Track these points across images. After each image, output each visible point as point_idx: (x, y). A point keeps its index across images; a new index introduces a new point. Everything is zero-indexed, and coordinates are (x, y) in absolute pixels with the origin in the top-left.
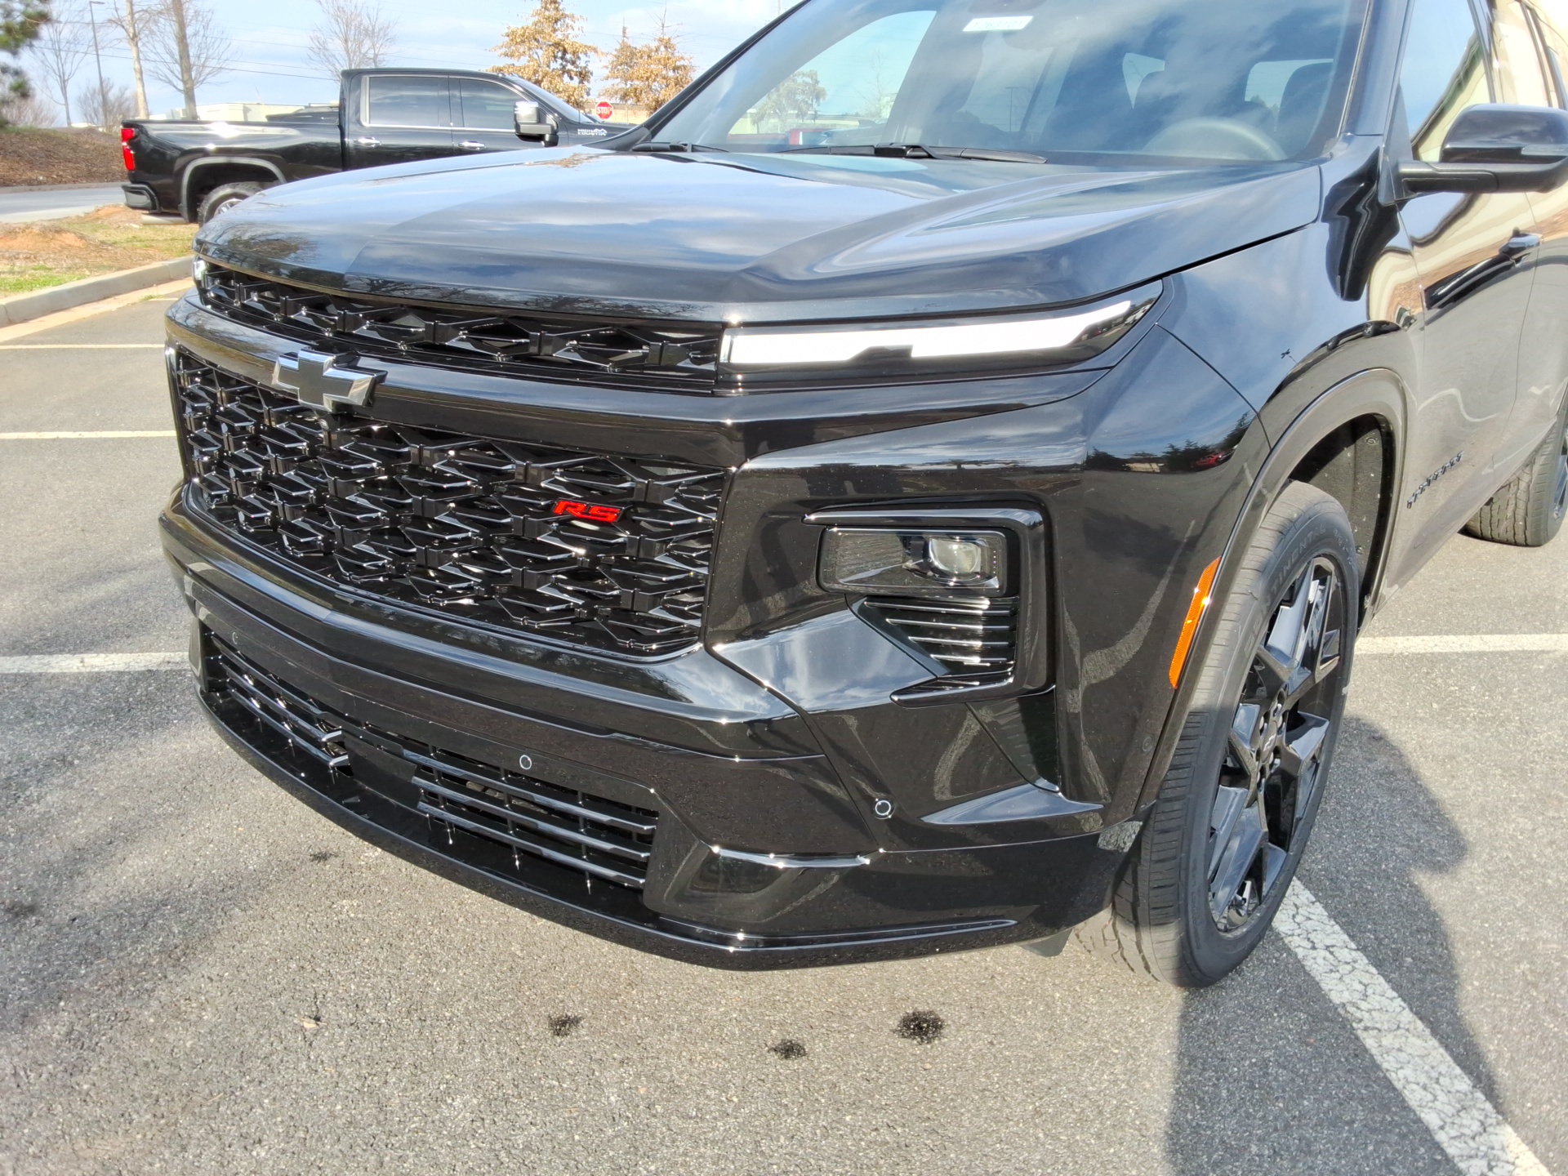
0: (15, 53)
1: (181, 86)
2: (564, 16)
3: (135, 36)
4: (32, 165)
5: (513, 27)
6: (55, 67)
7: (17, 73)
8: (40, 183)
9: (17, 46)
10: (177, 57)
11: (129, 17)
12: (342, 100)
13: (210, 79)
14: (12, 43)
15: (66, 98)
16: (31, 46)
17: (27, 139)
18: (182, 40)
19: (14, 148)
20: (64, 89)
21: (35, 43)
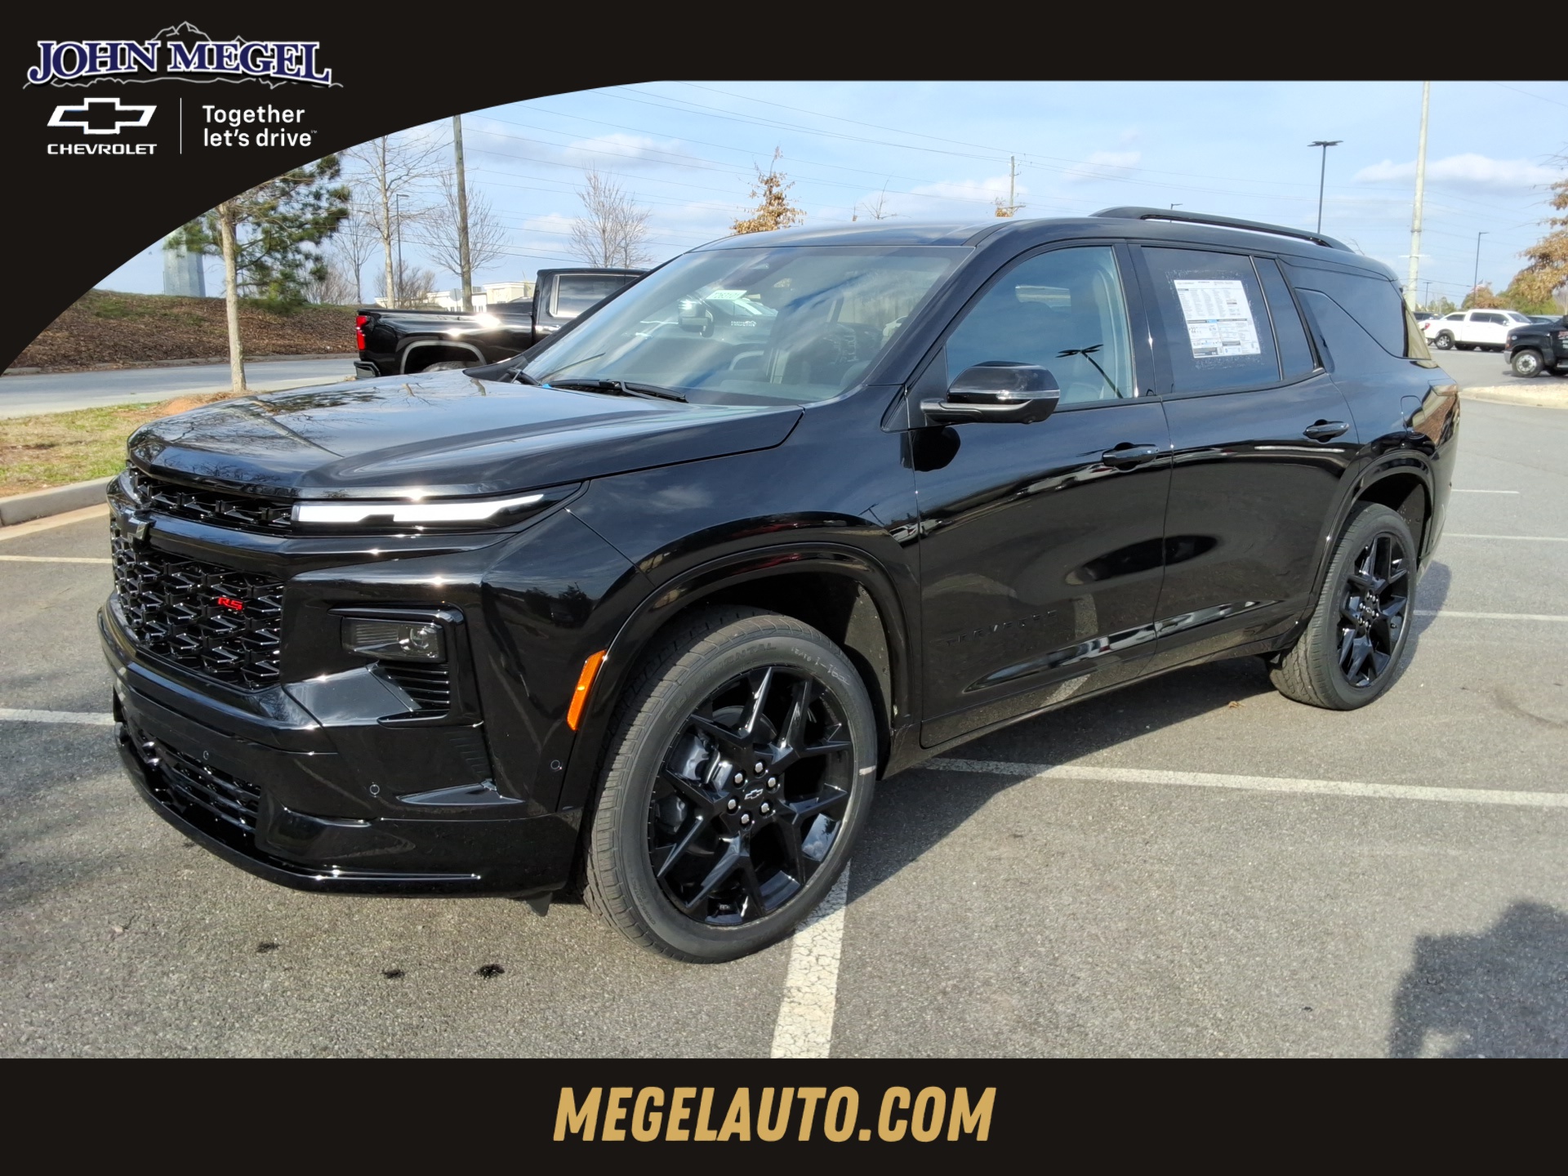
0: (317, 243)
1: (459, 270)
2: (786, 210)
3: (388, 236)
4: (322, 336)
5: (741, 220)
6: (352, 253)
7: (318, 259)
8: (327, 352)
9: (320, 237)
10: (458, 245)
11: (385, 221)
12: (537, 292)
13: (484, 264)
14: (317, 235)
15: (358, 280)
16: (331, 237)
17: (321, 315)
18: (464, 230)
19: (310, 322)
20: (357, 271)
21: (335, 235)
